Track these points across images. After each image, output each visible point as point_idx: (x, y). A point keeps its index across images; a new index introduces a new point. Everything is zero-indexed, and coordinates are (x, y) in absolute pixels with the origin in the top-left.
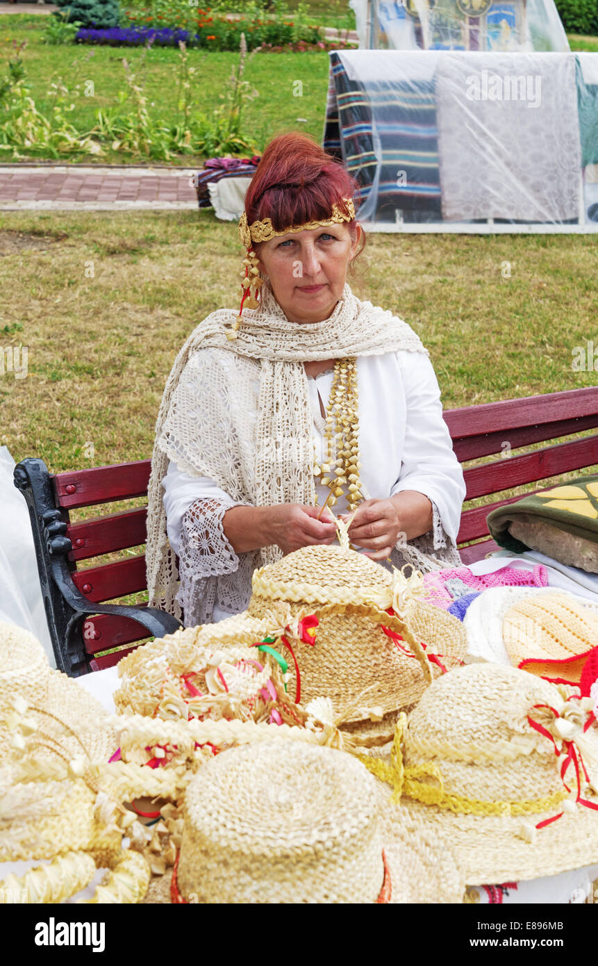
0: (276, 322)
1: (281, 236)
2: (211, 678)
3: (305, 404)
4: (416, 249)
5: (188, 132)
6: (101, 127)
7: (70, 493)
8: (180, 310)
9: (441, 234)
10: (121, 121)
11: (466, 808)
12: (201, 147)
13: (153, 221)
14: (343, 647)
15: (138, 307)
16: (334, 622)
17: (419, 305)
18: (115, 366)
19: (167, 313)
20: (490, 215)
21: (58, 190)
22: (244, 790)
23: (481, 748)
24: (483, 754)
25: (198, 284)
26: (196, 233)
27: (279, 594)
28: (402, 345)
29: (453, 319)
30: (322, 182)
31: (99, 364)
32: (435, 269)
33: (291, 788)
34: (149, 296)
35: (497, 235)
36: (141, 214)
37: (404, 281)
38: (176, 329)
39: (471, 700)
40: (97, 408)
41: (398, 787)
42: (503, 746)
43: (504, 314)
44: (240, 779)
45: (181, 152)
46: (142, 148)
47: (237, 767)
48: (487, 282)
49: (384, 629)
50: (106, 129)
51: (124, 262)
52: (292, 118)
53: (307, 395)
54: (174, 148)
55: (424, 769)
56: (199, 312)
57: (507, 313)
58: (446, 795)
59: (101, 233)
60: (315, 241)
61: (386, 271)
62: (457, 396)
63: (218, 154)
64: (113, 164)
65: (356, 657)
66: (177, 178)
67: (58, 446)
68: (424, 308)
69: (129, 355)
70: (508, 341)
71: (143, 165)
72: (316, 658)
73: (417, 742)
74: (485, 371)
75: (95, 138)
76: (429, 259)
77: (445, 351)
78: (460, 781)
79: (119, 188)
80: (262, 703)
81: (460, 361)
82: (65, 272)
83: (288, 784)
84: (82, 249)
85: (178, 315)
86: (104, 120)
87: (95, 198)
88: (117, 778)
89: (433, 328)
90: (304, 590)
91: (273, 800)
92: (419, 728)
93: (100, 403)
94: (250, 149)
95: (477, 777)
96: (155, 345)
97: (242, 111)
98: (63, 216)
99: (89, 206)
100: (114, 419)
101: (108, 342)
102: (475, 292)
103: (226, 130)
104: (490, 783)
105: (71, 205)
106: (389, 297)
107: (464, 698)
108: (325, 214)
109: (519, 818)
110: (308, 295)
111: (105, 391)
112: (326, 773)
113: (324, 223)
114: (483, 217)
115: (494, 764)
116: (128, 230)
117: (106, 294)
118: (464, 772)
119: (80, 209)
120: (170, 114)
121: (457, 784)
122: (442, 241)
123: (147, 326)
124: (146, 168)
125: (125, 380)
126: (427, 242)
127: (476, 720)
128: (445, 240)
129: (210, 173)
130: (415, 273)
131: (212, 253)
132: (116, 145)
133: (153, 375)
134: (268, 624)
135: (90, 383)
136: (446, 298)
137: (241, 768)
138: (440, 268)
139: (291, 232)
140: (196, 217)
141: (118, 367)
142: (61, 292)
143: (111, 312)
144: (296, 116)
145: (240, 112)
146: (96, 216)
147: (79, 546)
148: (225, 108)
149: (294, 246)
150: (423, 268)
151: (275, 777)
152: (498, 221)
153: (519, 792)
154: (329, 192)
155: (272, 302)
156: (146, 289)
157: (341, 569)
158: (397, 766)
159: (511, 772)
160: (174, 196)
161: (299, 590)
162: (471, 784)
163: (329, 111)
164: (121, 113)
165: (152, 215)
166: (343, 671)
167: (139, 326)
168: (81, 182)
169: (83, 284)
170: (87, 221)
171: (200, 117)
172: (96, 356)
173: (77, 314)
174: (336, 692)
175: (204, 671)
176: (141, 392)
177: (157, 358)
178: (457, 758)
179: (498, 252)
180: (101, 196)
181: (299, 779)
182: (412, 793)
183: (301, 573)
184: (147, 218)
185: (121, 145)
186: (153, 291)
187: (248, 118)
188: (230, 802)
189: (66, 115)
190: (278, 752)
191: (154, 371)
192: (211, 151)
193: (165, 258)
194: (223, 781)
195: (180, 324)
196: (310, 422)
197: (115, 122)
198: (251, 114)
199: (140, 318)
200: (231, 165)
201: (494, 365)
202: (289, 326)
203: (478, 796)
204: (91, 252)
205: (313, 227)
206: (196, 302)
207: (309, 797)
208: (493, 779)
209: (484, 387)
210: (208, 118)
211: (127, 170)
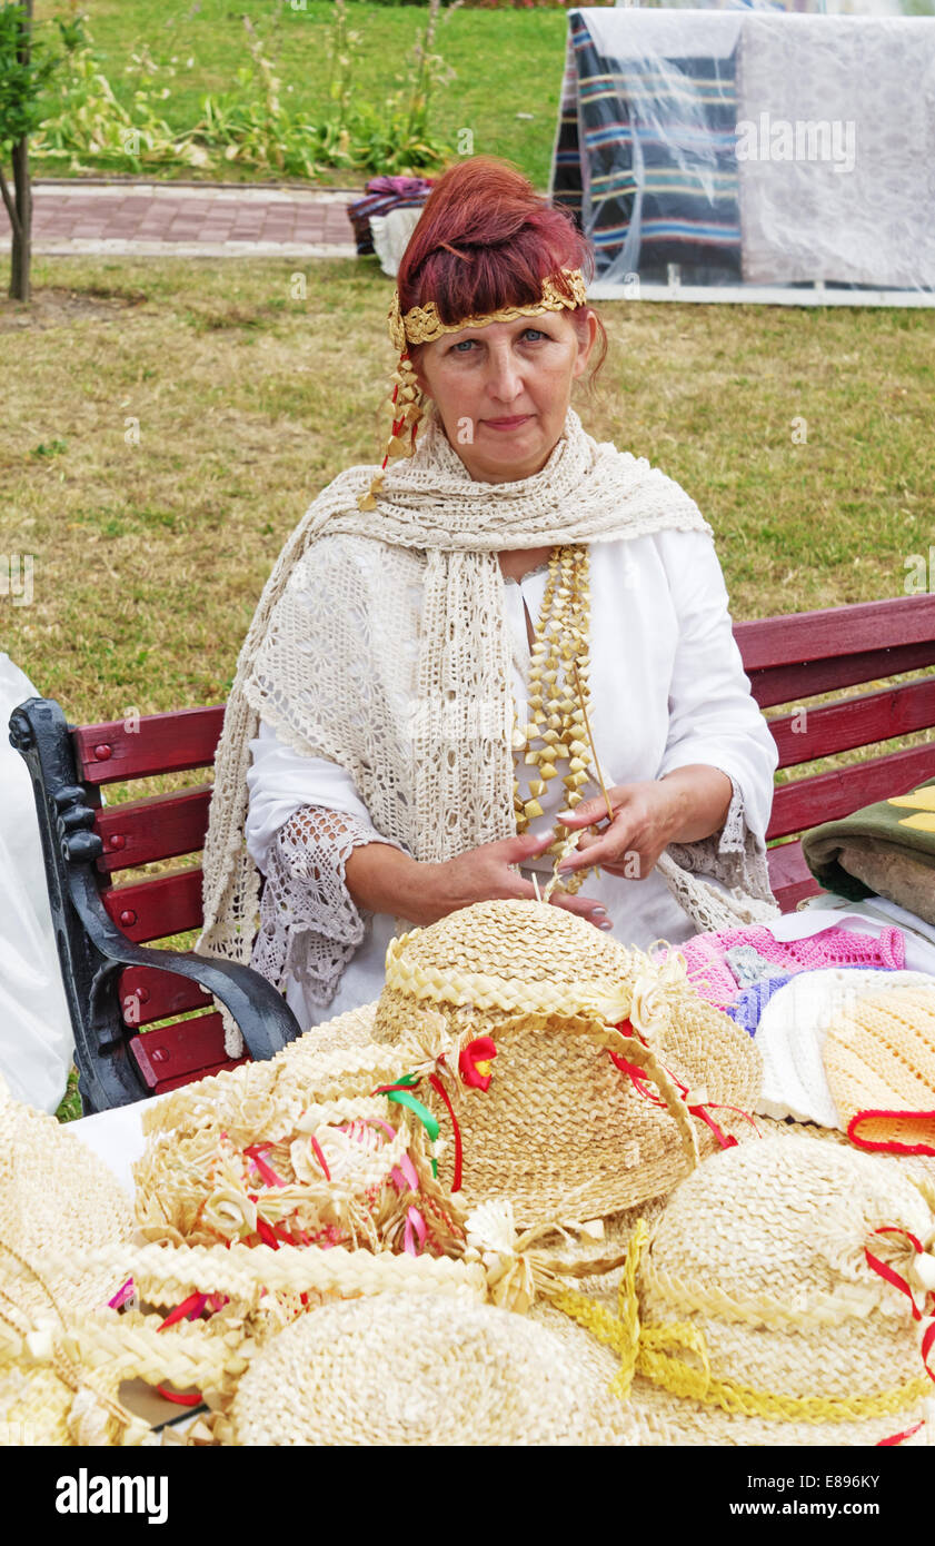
0: (453, 483)
1: (454, 333)
2: (301, 1153)
3: (499, 626)
4: (699, 328)
5: (345, 133)
6: (209, 123)
7: (102, 758)
8: (318, 422)
9: (741, 305)
10: (240, 114)
11: (749, 1407)
12: (364, 156)
13: (282, 276)
14: (541, 1088)
15: (252, 416)
16: (525, 1044)
17: (700, 421)
18: (209, 515)
19: (297, 428)
20: (819, 275)
21: (136, 224)
22: (344, 1394)
23: (778, 1303)
24: (783, 1314)
25: (349, 380)
26: (349, 296)
27: (431, 990)
28: (666, 521)
29: (757, 446)
30: (527, 240)
31: (185, 511)
32: (727, 363)
33: (429, 1392)
34: (270, 398)
35: (830, 308)
36: (264, 264)
37: (678, 381)
38: (310, 454)
39: (763, 1211)
40: (178, 584)
41: (629, 1359)
42: (820, 1301)
43: (837, 439)
44: (337, 1370)
45: (333, 164)
46: (272, 157)
47: (332, 1346)
48: (812, 385)
49: (614, 1057)
50: (217, 126)
51: (234, 342)
52: (509, 112)
53: (503, 610)
54: (322, 157)
55: (674, 1334)
56: (349, 426)
57: (843, 438)
58: (714, 1382)
59: (200, 294)
60: (513, 343)
61: (649, 363)
62: (759, 574)
63: (390, 170)
64: (226, 183)
65: (563, 1105)
66: (325, 207)
67: (111, 646)
68: (709, 427)
69: (233, 496)
70: (844, 484)
71: (273, 184)
72: (492, 1106)
73: (665, 1284)
74: (805, 535)
75: (200, 141)
76: (719, 345)
77: (742, 500)
78: (739, 1359)
79: (234, 221)
80: (392, 1192)
81: (765, 516)
82: (139, 357)
83: (425, 1383)
84: (168, 320)
85: (314, 430)
86: (213, 112)
87: (195, 237)
88: (116, 1357)
89: (723, 461)
90: (475, 986)
91: (394, 1416)
92: (669, 1257)
93: (183, 575)
94: (442, 162)
95: (771, 1352)
96: (275, 480)
97: (431, 101)
98: (143, 265)
99: (185, 249)
100: (203, 602)
101: (202, 474)
102: (793, 401)
103: (405, 129)
104: (793, 1364)
105: (155, 247)
106: (653, 407)
107: (752, 1208)
108: (531, 296)
109: (844, 1426)
110: (500, 434)
111: (193, 555)
112: (494, 1364)
113: (527, 311)
114: (808, 278)
115: (802, 1331)
116: (242, 289)
117: (203, 394)
118: (748, 1343)
119: (170, 253)
120: (318, 103)
121: (735, 1363)
122: (740, 316)
123: (263, 449)
124: (277, 188)
125: (225, 538)
126: (717, 316)
127: (772, 1249)
128: (746, 314)
129: (374, 200)
130: (698, 367)
131: (374, 330)
132: (231, 152)
133: (269, 529)
134: (406, 1054)
135: (168, 542)
136: (744, 410)
137: (339, 1349)
138: (737, 361)
139: (472, 326)
140: (352, 269)
141: (214, 516)
142: (131, 391)
143: (209, 425)
144: (516, 111)
145: (427, 102)
146: (195, 266)
147: (116, 848)
148: (406, 95)
149: (477, 348)
150: (709, 360)
151: (401, 1367)
152: (831, 285)
153: (845, 1381)
154: (537, 258)
155: (443, 447)
156: (266, 388)
157: (543, 949)
158: (628, 1319)
159: (833, 1345)
160: (318, 234)
161: (465, 986)
162: (760, 1365)
163: (565, 104)
164: (242, 101)
165: (282, 265)
166: (540, 1129)
167: (252, 449)
168: (173, 211)
169: (168, 377)
170: (180, 273)
171: (364, 109)
172: (180, 497)
173: (155, 427)
174: (525, 1169)
175: (289, 1140)
176: (250, 558)
177: (277, 502)
178: (735, 1317)
179: (832, 335)
180: (205, 234)
181: (444, 1373)
182: (653, 1375)
183: (470, 952)
184: (273, 270)
185: (240, 152)
186: (277, 389)
187: (441, 112)
188: (315, 1421)
189: (155, 105)
190: (409, 1317)
191: (273, 524)
192: (380, 164)
193: (299, 336)
194: (305, 1377)
195: (316, 446)
196: (506, 656)
197: (231, 116)
198: (444, 106)
199: (254, 435)
200: (409, 188)
201: (820, 523)
202: (475, 488)
203: (771, 1386)
204: (183, 324)
205: (508, 318)
206: (345, 411)
207: (461, 1411)
208: (801, 1358)
209: (803, 562)
210: (377, 110)
211: (248, 191)
